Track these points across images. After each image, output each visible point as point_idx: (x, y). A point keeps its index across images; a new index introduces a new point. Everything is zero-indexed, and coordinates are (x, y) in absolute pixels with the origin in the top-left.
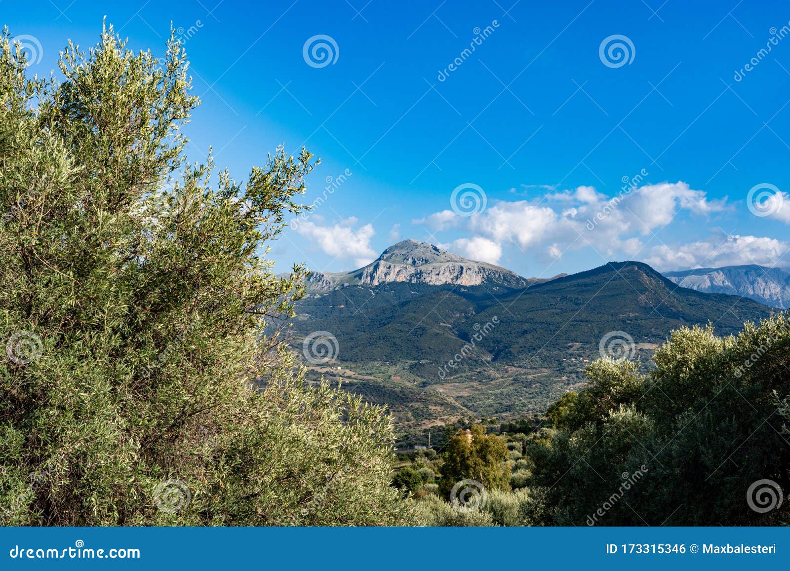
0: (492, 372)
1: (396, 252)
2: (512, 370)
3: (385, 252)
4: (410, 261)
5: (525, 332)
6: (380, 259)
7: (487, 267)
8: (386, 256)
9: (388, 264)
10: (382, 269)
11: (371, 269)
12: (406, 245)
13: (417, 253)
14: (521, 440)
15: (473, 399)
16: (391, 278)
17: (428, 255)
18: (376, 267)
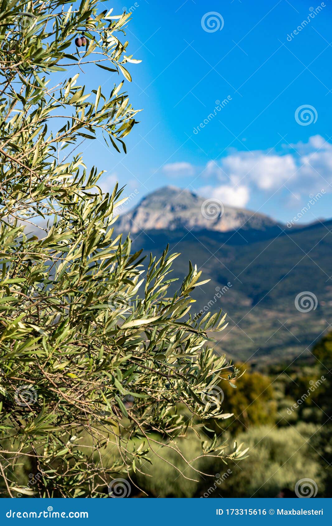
0: (250, 317)
1: (155, 198)
2: (271, 314)
3: (144, 199)
4: (168, 208)
5: (282, 277)
6: (139, 205)
7: (245, 213)
8: (145, 203)
9: (147, 210)
10: (141, 216)
11: (129, 217)
12: (165, 192)
13: (177, 199)
14: (283, 381)
15: (232, 343)
16: (149, 225)
17: (187, 202)
18: (135, 214)
